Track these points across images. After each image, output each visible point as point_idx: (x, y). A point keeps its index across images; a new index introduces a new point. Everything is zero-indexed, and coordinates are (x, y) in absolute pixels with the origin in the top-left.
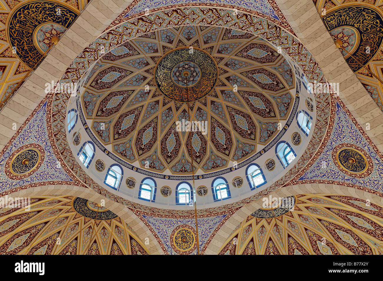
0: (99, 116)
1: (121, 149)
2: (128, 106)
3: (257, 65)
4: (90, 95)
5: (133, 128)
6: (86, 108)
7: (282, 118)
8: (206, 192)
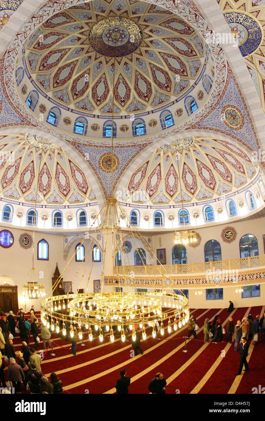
0: (41, 70)
1: (59, 95)
2: (65, 61)
3: (177, 35)
4: (34, 54)
5: (69, 77)
6: (31, 65)
7: (192, 78)
8: (127, 129)
